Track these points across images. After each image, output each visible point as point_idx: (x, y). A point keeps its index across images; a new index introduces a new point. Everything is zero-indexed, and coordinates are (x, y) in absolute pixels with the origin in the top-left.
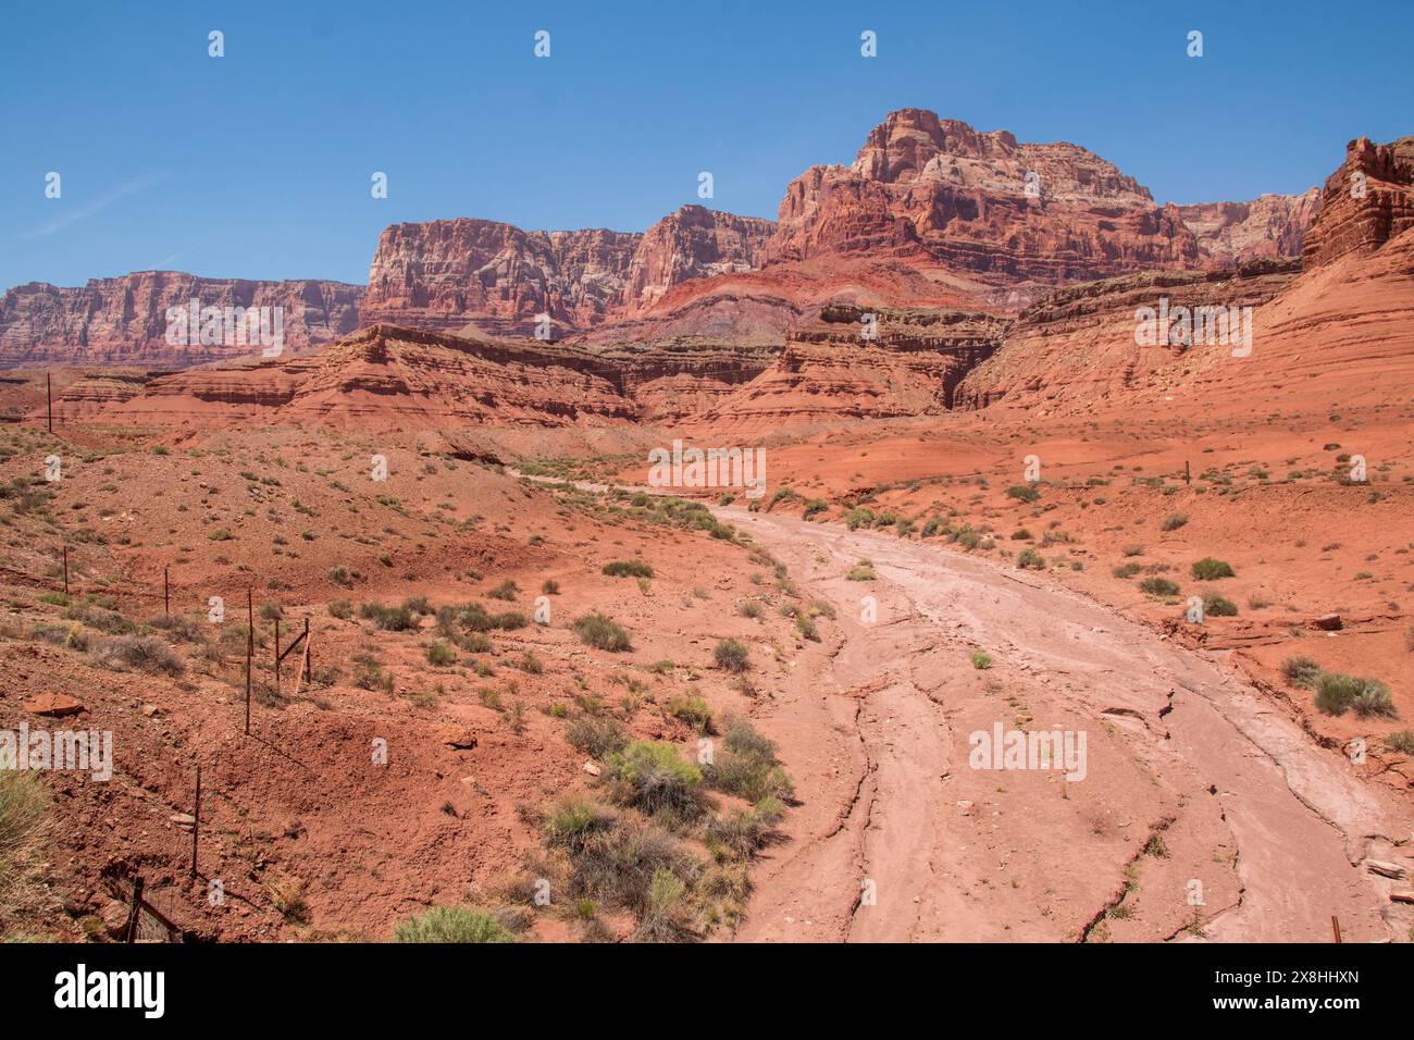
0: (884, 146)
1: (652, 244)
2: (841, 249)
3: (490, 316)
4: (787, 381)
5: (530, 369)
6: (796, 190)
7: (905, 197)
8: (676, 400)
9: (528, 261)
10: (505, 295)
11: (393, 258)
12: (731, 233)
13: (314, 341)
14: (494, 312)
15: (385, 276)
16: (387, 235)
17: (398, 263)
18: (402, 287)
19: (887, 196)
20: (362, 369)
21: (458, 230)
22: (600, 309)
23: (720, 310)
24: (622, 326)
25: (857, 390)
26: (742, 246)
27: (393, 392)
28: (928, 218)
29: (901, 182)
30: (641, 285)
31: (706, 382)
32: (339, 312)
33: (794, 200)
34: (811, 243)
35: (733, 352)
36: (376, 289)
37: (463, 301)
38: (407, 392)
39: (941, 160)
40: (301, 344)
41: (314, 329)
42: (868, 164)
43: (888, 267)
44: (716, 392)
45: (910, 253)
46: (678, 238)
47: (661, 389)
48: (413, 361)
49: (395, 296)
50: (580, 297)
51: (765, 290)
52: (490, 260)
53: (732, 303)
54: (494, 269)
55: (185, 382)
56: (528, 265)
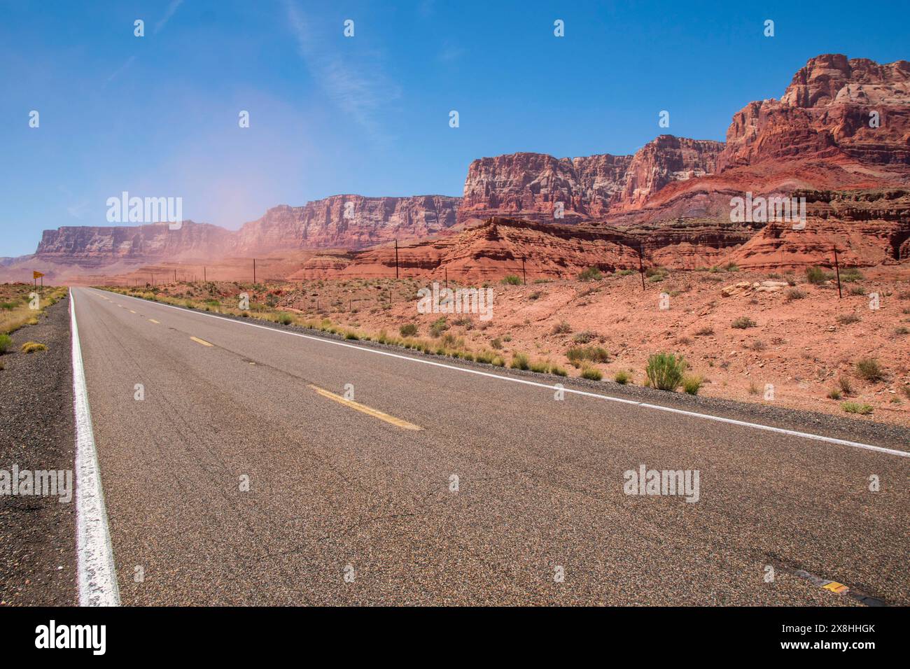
0: (805, 83)
1: (639, 162)
2: (777, 155)
3: (537, 212)
4: (772, 244)
5: (584, 242)
6: (739, 119)
7: (822, 116)
8: (681, 261)
9: (560, 177)
10: (546, 198)
11: (477, 179)
12: (692, 151)
13: (431, 231)
14: (540, 209)
15: (473, 190)
16: (473, 166)
17: (481, 182)
18: (483, 197)
19: (809, 118)
20: (485, 244)
21: (516, 159)
22: (605, 205)
23: (697, 201)
24: (629, 214)
25: (825, 249)
26: (699, 159)
27: (504, 259)
28: (841, 130)
29: (819, 107)
30: (632, 188)
31: (700, 247)
32: (444, 214)
33: (738, 126)
34: (753, 153)
35: (718, 227)
36: (468, 199)
37: (521, 203)
38: (513, 258)
39: (851, 88)
40: (423, 233)
41: (430, 224)
42: (793, 96)
43: (818, 165)
44: (708, 254)
45: (830, 155)
46: (656, 157)
47: (670, 253)
48: (514, 239)
49: (480, 202)
50: (593, 198)
51: (727, 186)
52: (536, 177)
53: (705, 196)
54: (539, 183)
55: (377, 256)
56: (560, 179)
